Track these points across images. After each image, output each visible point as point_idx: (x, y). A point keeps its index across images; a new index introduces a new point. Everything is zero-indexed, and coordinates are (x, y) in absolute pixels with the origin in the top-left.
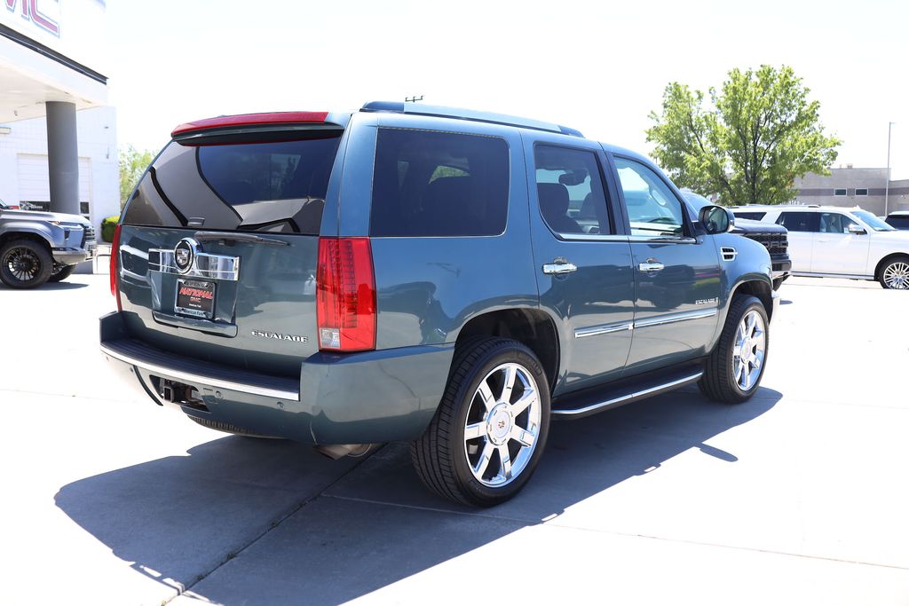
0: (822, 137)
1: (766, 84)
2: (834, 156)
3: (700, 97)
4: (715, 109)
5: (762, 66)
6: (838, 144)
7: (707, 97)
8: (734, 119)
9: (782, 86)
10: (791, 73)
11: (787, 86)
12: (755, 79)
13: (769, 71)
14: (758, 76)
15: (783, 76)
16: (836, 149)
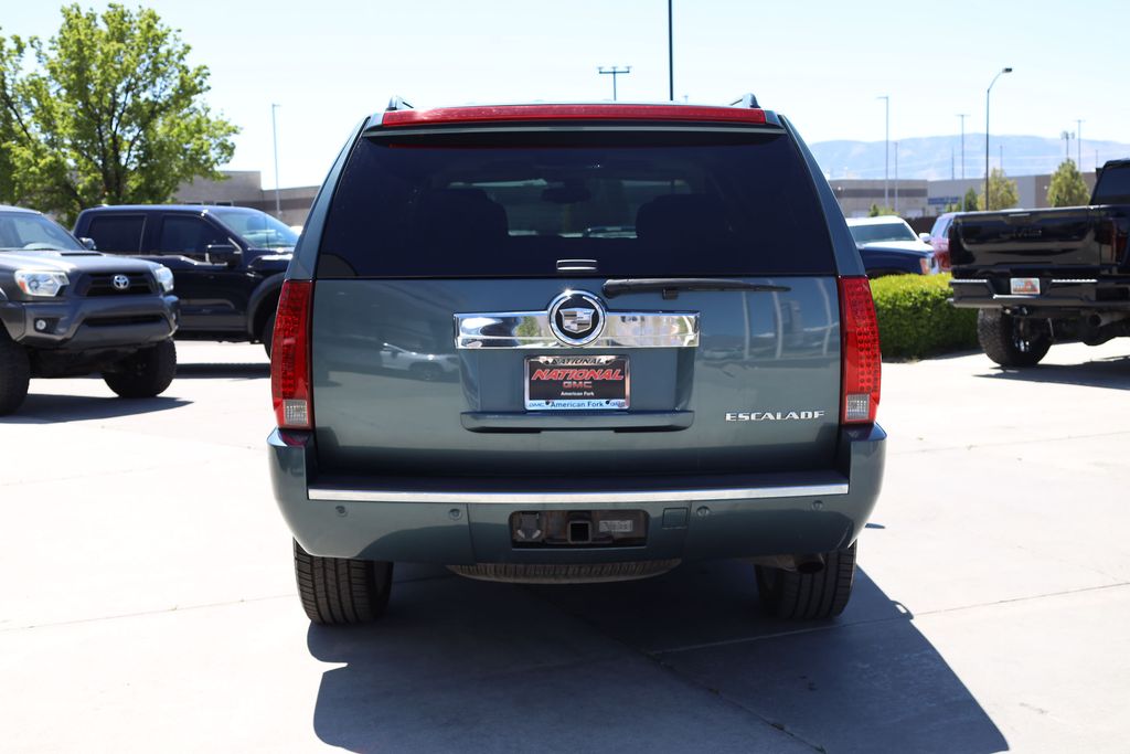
0: (208, 121)
1: (120, 36)
2: (228, 150)
3: (20, 49)
4: (45, 73)
5: (110, 6)
6: (235, 132)
7: (29, 52)
8: (78, 89)
9: (146, 40)
10: (155, 19)
11: (154, 39)
12: (103, 27)
13: (123, 16)
14: (106, 22)
15: (144, 26)
16: (231, 139)
